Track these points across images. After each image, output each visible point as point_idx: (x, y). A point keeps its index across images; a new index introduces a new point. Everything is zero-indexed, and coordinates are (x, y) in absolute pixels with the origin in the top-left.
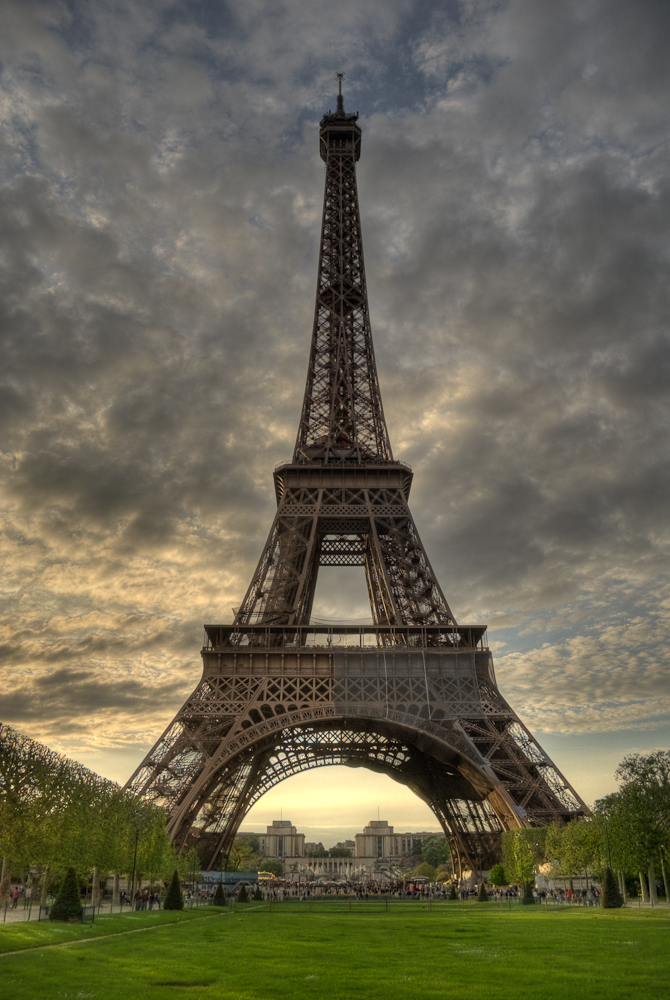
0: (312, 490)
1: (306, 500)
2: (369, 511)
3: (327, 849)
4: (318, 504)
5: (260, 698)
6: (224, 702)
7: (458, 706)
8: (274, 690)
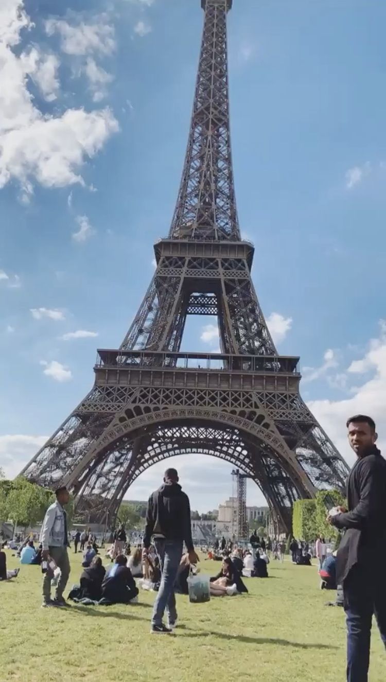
0: (182, 259)
1: (177, 265)
2: (221, 274)
3: (200, 514)
4: (185, 269)
5: (134, 402)
6: (109, 404)
7: (274, 413)
8: (144, 396)
